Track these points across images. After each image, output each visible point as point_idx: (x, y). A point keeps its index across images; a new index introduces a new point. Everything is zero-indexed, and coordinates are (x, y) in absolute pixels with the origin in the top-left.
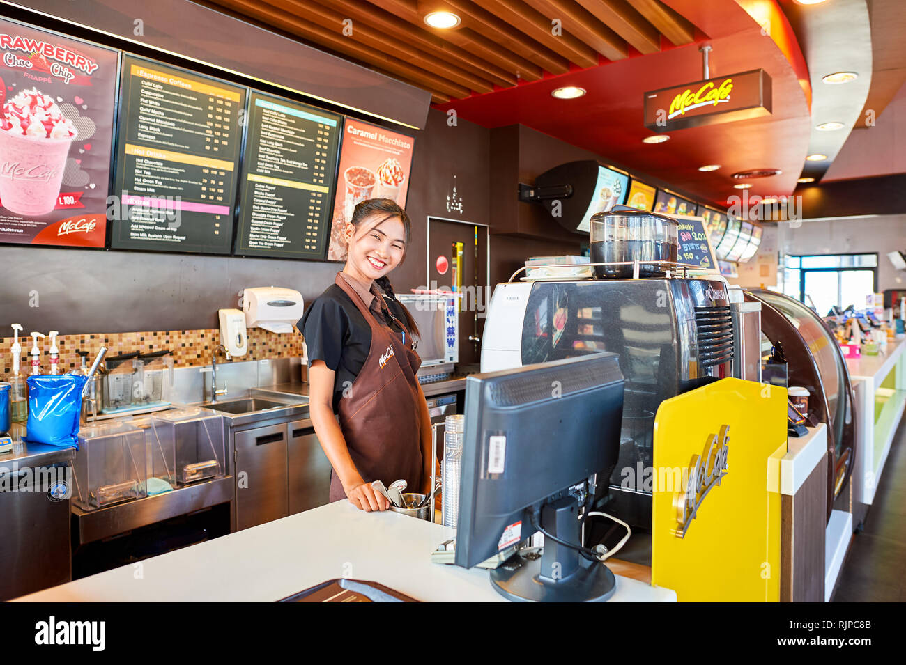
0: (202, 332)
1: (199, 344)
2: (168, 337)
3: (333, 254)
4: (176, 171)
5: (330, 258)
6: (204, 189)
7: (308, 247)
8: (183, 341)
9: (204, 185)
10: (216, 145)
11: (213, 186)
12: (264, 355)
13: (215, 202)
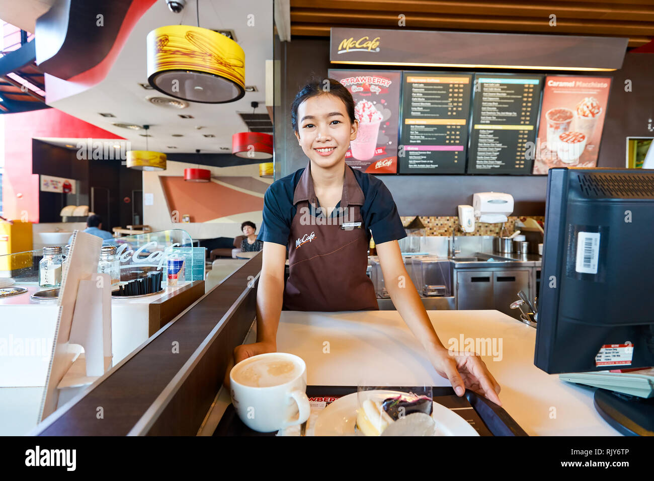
0: (448, 218)
1: (446, 224)
2: (429, 220)
3: (537, 171)
4: (432, 129)
6: (448, 137)
8: (437, 222)
9: (448, 135)
10: (455, 111)
11: (453, 135)
12: (486, 233)
13: (455, 144)
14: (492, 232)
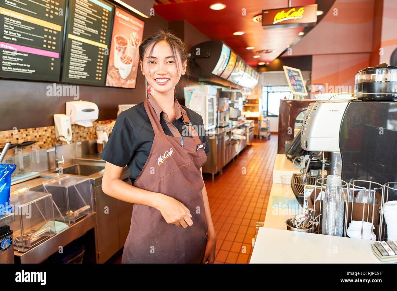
0: (46, 128)
1: (44, 135)
2: (27, 133)
3: (108, 83)
4: (29, 28)
5: (107, 85)
6: (45, 41)
7: (97, 78)
8: (35, 134)
9: (45, 38)
10: (51, 14)
11: (50, 40)
12: (78, 139)
13: (51, 50)
14: (82, 138)
